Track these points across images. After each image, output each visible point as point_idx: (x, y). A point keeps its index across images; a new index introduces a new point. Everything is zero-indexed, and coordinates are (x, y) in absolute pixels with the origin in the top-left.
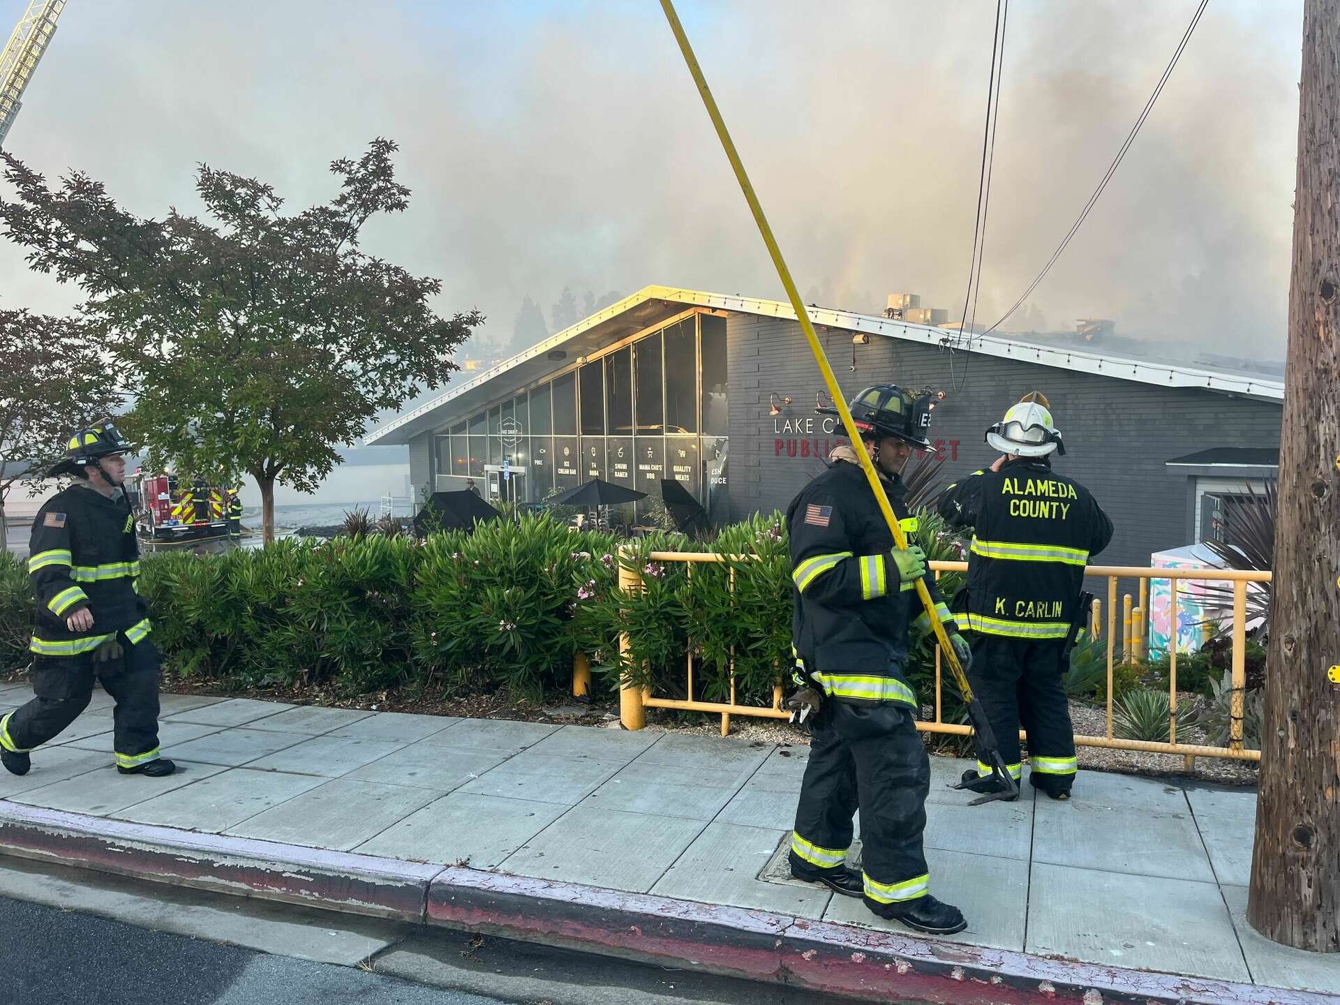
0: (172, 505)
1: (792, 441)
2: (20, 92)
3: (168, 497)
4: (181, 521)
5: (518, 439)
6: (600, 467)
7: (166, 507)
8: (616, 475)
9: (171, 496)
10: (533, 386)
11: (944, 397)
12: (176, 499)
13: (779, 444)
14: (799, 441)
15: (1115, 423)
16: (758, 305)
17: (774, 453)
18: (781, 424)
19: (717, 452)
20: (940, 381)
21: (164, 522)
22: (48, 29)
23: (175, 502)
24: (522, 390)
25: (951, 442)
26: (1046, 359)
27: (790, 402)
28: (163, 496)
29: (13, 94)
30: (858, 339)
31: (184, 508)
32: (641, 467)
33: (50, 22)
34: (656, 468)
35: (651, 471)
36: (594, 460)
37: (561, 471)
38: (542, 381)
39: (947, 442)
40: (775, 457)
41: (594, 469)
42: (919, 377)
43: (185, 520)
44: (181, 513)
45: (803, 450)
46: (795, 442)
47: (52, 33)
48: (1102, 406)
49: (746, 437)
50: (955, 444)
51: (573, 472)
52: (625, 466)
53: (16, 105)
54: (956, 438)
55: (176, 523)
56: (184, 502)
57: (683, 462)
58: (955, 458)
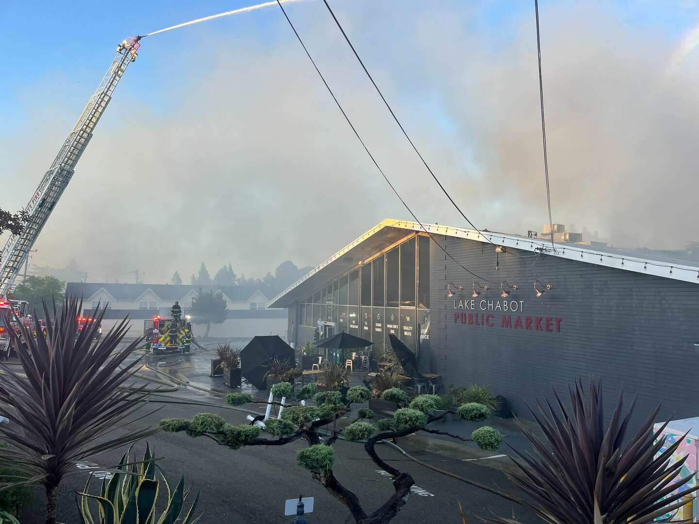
0: (160, 335)
1: (463, 314)
2: (92, 129)
3: (158, 331)
4: (163, 344)
5: (333, 306)
6: (368, 326)
7: (157, 337)
8: (376, 330)
9: (160, 331)
10: (341, 277)
11: (551, 289)
12: (162, 333)
13: (456, 316)
14: (467, 314)
15: (668, 310)
16: (437, 228)
17: (454, 321)
18: (457, 304)
19: (426, 319)
20: (548, 277)
21: (155, 344)
22: (106, 99)
23: (162, 334)
24: (336, 280)
25: (556, 320)
26: (607, 262)
27: (462, 289)
28: (156, 331)
29: (88, 130)
30: (498, 250)
31: (166, 338)
32: (388, 326)
33: (108, 96)
34: (395, 327)
35: (393, 329)
36: (366, 320)
37: (351, 326)
38: (344, 275)
39: (554, 319)
40: (454, 324)
41: (366, 326)
42: (535, 274)
43: (166, 344)
44: (164, 340)
45: (470, 321)
46: (465, 314)
47: (109, 101)
48: (658, 298)
49: (439, 310)
50: (559, 321)
51: (357, 327)
52: (380, 325)
53: (90, 136)
54: (558, 317)
55: (160, 345)
56: (166, 334)
57: (408, 325)
58: (559, 330)
